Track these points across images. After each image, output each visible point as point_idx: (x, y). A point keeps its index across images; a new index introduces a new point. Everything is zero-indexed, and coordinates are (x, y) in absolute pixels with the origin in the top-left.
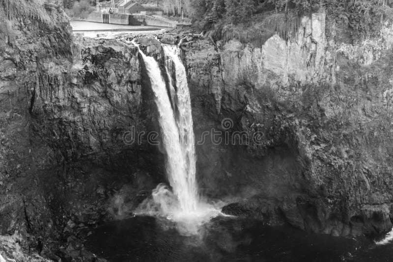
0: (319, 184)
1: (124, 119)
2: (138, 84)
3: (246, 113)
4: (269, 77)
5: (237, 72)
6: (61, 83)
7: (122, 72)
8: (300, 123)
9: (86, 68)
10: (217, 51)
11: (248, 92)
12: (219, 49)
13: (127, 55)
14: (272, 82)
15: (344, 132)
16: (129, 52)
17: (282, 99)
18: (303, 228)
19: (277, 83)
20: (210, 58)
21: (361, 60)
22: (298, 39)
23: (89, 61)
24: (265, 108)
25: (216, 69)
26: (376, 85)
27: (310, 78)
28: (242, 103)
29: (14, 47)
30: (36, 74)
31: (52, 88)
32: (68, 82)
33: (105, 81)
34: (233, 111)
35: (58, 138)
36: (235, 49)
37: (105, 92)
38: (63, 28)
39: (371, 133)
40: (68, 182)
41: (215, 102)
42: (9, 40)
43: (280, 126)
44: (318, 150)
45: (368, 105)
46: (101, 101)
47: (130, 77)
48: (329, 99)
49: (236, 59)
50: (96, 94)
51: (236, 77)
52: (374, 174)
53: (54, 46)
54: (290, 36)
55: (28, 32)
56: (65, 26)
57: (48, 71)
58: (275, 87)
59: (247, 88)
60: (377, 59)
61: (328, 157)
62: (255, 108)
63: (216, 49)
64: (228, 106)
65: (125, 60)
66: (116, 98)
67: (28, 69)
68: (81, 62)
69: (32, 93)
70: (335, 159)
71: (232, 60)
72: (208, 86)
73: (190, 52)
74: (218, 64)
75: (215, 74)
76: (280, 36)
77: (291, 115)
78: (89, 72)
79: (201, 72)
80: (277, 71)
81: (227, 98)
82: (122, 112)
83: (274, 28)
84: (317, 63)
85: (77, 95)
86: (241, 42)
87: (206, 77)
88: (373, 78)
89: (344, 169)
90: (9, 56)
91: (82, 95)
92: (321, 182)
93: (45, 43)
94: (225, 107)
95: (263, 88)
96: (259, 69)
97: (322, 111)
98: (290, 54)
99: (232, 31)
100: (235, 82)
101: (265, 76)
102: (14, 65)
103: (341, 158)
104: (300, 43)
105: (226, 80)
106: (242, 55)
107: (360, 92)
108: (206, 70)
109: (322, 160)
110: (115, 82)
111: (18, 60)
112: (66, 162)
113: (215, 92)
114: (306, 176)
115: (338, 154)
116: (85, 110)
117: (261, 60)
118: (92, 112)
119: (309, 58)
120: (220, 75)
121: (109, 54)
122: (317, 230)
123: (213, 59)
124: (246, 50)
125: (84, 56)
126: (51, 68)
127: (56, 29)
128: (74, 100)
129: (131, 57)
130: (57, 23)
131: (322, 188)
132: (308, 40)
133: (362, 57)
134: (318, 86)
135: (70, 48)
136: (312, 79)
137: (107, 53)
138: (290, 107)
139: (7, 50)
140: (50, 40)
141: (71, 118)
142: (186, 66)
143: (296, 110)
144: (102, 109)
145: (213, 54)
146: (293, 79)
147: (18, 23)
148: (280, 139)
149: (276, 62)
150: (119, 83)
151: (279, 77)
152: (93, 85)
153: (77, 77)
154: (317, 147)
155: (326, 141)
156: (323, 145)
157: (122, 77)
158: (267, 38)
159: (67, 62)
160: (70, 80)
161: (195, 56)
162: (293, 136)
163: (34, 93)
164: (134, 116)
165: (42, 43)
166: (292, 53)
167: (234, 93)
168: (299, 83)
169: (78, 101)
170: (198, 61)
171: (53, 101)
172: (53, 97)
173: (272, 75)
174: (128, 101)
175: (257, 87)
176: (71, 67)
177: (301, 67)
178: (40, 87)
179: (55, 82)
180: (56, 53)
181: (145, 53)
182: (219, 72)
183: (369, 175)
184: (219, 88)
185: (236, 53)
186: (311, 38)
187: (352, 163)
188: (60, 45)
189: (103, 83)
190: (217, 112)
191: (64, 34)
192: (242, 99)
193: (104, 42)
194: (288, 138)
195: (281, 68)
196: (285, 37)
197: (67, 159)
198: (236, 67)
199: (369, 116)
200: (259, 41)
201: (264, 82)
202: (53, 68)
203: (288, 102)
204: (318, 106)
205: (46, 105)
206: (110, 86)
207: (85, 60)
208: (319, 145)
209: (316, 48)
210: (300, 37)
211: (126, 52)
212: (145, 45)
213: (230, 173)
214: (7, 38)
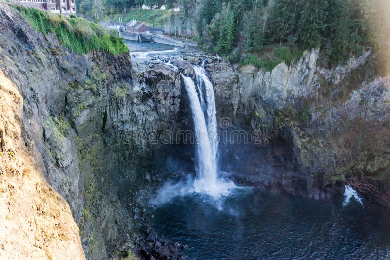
0: (306, 166)
1: (165, 124)
2: (179, 98)
3: (254, 117)
4: (273, 92)
5: (251, 88)
6: (126, 103)
7: (168, 90)
8: (294, 124)
9: (143, 89)
10: (235, 72)
11: (257, 102)
12: (236, 71)
13: (173, 77)
14: (275, 95)
15: (321, 129)
16: (175, 74)
17: (281, 107)
18: (295, 195)
19: (278, 96)
20: (231, 78)
21: (334, 80)
22: (298, 66)
23: (144, 83)
24: (268, 113)
25: (236, 86)
26: (341, 97)
27: (301, 92)
28: (252, 110)
29: (91, 77)
30: (107, 98)
31: (118, 107)
32: (130, 102)
33: (157, 99)
34: (245, 116)
35: (120, 144)
36: (250, 71)
37: (156, 106)
38: (125, 57)
39: (336, 129)
40: (126, 175)
41: (233, 109)
42: (87, 72)
43: (279, 126)
44: (304, 142)
45: (335, 110)
46: (151, 113)
47: (174, 94)
48: (315, 107)
49: (251, 79)
50: (149, 109)
51: (249, 91)
52: (338, 156)
53: (118, 73)
54: (292, 63)
55: (100, 63)
56: (126, 54)
57: (116, 95)
58: (277, 98)
59: (257, 99)
60: (342, 79)
61: (311, 147)
62: (261, 113)
63: (234, 71)
64: (241, 112)
65: (171, 81)
66: (163, 110)
67: (101, 96)
68: (138, 84)
69: (104, 114)
70: (315, 148)
71: (248, 80)
72: (229, 98)
73: (214, 72)
74: (237, 82)
75: (235, 89)
76: (286, 63)
77: (287, 119)
78: (145, 92)
79: (225, 88)
80: (279, 88)
81: (242, 106)
82: (165, 119)
83: (282, 57)
84: (308, 83)
85: (136, 111)
86: (256, 67)
87: (228, 92)
88: (340, 92)
89: (321, 154)
90: (88, 87)
91: (139, 110)
92: (307, 164)
93: (112, 71)
94: (239, 113)
95: (268, 100)
96: (267, 86)
97: (310, 116)
98: (290, 76)
99: (249, 58)
100: (248, 95)
101: (271, 91)
102: (92, 93)
103: (319, 147)
104: (299, 68)
105: (243, 95)
106: (256, 76)
107: (331, 102)
108: (228, 87)
109: (307, 149)
110: (162, 98)
111: (95, 89)
112: (124, 161)
113: (234, 102)
114: (299, 161)
115: (317, 144)
116: (140, 122)
117: (270, 79)
118: (144, 122)
119: (302, 78)
120: (238, 91)
121: (160, 77)
122: (304, 196)
123: (234, 79)
124: (260, 73)
125: (140, 79)
126: (118, 91)
127: (119, 58)
128: (133, 115)
129: (176, 78)
130: (120, 53)
131: (308, 168)
132: (305, 67)
133: (334, 78)
134: (306, 98)
135: (131, 73)
136: (302, 94)
137: (158, 76)
138: (287, 113)
139: (87, 82)
140: (115, 68)
141: (131, 129)
142: (213, 84)
143: (292, 116)
144: (151, 119)
145: (233, 75)
146: (290, 94)
147: (92, 56)
148: (278, 135)
149: (279, 81)
150: (165, 98)
151: (280, 92)
152: (147, 102)
153: (137, 98)
154: (303, 140)
155: (309, 136)
156: (307, 139)
157: (168, 93)
158: (276, 64)
159: (128, 85)
160: (132, 100)
161: (218, 75)
162: (289, 134)
163: (105, 114)
164: (173, 121)
165: (110, 72)
166: (291, 75)
167: (247, 104)
168: (293, 96)
169: (136, 115)
170: (222, 80)
171: (119, 118)
172: (119, 114)
173: (276, 91)
174: (170, 111)
175: (264, 99)
176: (131, 90)
177: (296, 85)
178: (110, 108)
179: (121, 103)
180: (120, 79)
181: (184, 74)
182: (237, 88)
183: (336, 157)
184: (237, 100)
185: (251, 75)
186: (307, 66)
187: (326, 151)
188: (123, 71)
189: (155, 100)
190: (233, 116)
191: (126, 63)
192: (253, 108)
193: (153, 66)
194: (286, 135)
195: (283, 85)
196: (288, 64)
197: (125, 158)
198: (251, 85)
199: (335, 118)
200: (270, 67)
201: (269, 96)
202: (119, 91)
203: (286, 110)
204: (307, 112)
205: (114, 122)
206: (160, 102)
207: (141, 82)
208: (305, 138)
209: (309, 72)
210: (300, 64)
211: (172, 74)
212: (183, 68)
213: (238, 157)
214: (85, 70)
